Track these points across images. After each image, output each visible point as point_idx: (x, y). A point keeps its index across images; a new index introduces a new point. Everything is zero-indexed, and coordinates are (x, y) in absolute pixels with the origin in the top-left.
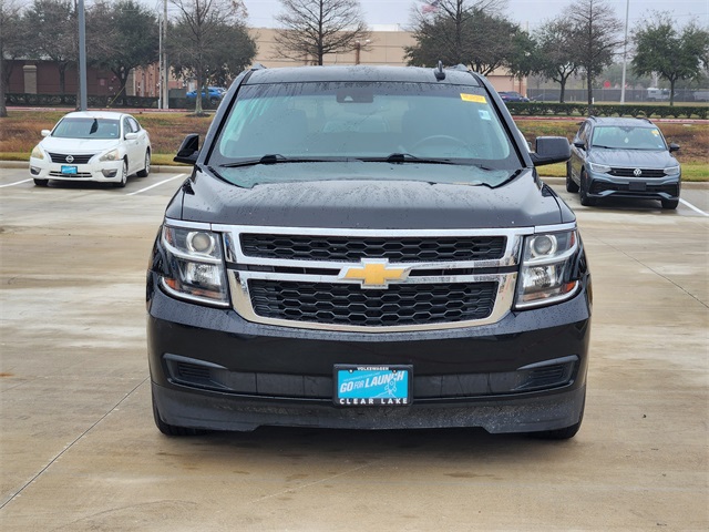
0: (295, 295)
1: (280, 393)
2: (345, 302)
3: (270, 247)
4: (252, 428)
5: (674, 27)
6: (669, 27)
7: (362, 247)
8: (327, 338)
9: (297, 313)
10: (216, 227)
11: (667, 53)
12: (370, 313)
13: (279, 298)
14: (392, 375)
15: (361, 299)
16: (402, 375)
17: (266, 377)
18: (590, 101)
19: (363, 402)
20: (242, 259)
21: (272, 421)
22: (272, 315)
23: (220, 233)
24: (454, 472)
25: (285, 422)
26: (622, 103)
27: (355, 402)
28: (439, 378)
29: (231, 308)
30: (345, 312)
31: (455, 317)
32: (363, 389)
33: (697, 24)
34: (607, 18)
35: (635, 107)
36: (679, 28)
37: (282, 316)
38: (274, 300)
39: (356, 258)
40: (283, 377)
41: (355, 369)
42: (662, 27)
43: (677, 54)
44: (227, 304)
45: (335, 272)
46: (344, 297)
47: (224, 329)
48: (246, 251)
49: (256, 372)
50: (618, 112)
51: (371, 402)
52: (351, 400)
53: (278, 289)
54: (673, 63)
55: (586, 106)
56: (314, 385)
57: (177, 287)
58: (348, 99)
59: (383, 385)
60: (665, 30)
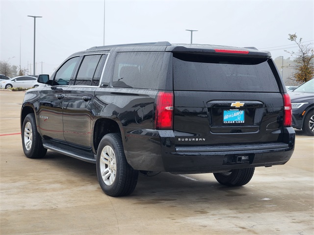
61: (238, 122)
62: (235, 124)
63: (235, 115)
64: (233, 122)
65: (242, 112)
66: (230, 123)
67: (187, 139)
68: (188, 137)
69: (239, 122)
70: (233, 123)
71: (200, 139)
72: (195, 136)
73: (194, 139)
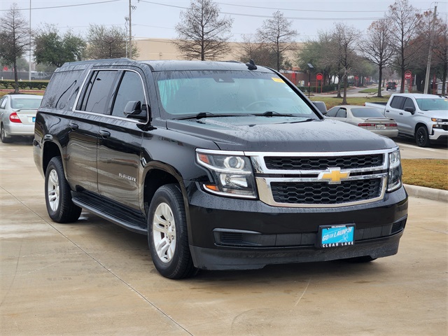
0: (294, 190)
1: (288, 244)
2: (319, 192)
3: (279, 164)
4: (262, 267)
5: (58, 34)
6: (56, 34)
7: (326, 162)
8: (315, 212)
9: (295, 200)
10: (248, 154)
11: (55, 50)
12: (331, 197)
13: (285, 192)
14: (346, 229)
15: (327, 190)
16: (351, 229)
17: (282, 236)
18: (16, 79)
19: (333, 245)
20: (266, 170)
21: (274, 262)
22: (282, 201)
23: (249, 157)
24: (360, 280)
25: (281, 261)
26: (30, 81)
27: (330, 246)
28: (363, 230)
29: (258, 199)
30: (319, 197)
31: (366, 197)
32: (333, 238)
33: (72, 32)
34: (24, 27)
35: (40, 83)
36: (62, 34)
37: (286, 201)
38: (282, 193)
39: (324, 168)
40: (291, 235)
41: (330, 227)
42: (51, 34)
43: (61, 51)
44: (255, 197)
45: (316, 176)
46: (319, 189)
47: (260, 211)
48: (269, 167)
49: (276, 234)
50: (29, 86)
51: (337, 245)
52: (328, 245)
53: (284, 187)
54: (59, 56)
55: (14, 82)
56: (307, 238)
57: (217, 189)
58: (220, 80)
59: (342, 235)
60: (53, 36)
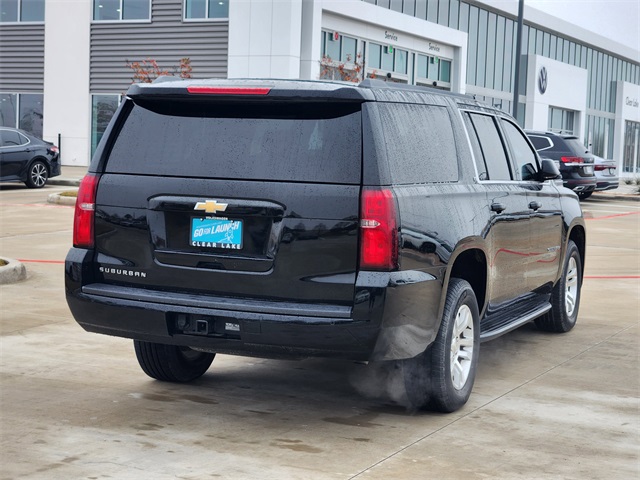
61: (225, 245)
62: (218, 250)
63: (219, 229)
64: (214, 245)
65: (237, 225)
66: (206, 247)
67: (113, 271)
68: (116, 267)
69: (228, 246)
70: (211, 248)
71: (137, 274)
72: (133, 266)
73: (125, 272)
